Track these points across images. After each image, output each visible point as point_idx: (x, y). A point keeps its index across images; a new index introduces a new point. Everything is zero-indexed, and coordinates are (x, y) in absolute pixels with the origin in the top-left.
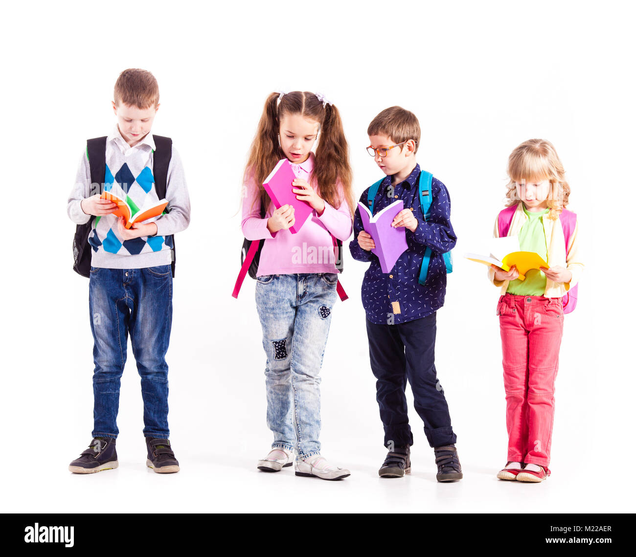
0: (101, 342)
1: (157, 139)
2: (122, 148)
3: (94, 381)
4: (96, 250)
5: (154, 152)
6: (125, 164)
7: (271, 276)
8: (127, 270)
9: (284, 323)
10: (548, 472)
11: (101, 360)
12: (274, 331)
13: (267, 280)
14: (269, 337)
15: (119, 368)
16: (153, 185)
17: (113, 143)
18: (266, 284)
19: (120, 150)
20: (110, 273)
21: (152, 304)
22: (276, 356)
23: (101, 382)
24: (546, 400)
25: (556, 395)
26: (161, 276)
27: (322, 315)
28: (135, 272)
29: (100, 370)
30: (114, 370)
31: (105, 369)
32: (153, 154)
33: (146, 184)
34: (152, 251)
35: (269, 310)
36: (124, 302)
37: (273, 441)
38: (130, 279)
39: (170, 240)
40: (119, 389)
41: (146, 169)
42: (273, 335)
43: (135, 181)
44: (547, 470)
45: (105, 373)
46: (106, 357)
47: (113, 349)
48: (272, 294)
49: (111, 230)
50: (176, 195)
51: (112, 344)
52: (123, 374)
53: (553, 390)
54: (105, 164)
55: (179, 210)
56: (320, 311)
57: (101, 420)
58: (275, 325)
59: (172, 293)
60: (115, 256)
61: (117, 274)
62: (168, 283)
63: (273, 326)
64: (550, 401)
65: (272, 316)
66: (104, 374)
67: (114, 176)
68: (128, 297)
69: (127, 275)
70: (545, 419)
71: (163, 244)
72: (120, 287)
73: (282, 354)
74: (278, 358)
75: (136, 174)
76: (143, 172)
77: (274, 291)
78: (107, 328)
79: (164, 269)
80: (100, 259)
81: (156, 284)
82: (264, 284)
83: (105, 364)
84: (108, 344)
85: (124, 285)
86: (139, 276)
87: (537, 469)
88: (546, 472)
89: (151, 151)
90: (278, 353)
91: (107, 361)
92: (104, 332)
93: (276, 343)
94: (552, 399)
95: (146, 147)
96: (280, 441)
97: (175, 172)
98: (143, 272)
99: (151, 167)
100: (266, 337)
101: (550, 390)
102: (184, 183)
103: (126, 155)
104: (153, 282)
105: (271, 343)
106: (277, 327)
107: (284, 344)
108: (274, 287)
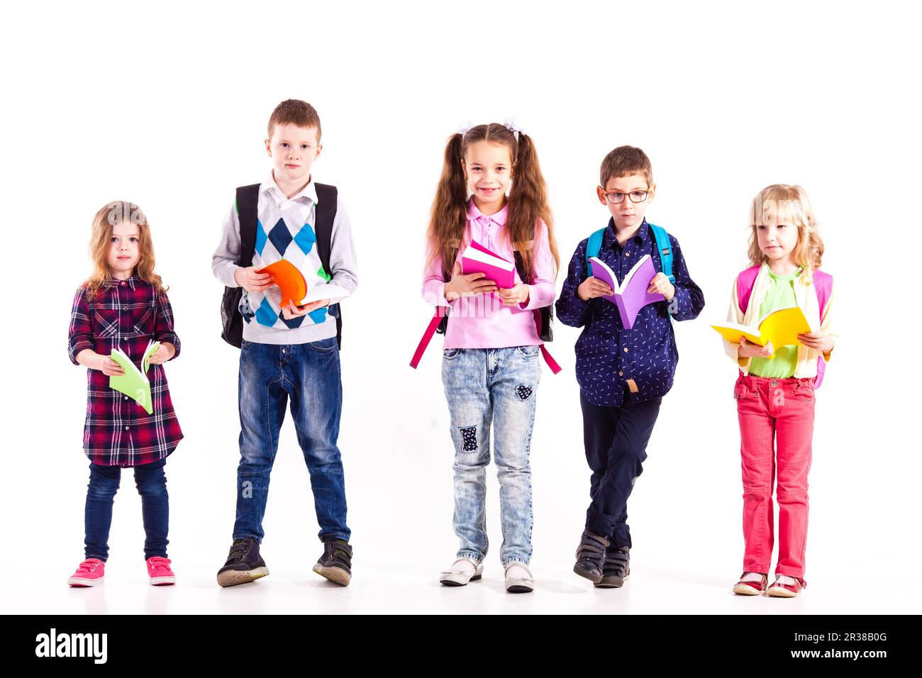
0: (248, 429)
1: (320, 189)
2: (278, 201)
3: (238, 473)
4: (248, 321)
5: (316, 205)
6: (281, 220)
7: (457, 349)
8: (285, 346)
9: (473, 406)
10: (804, 584)
11: (246, 450)
12: (462, 416)
13: (452, 355)
14: (456, 424)
15: (267, 459)
16: (314, 246)
17: (267, 193)
18: (452, 359)
19: (275, 202)
20: (264, 348)
21: (319, 385)
22: (464, 448)
23: (246, 475)
24: (798, 498)
25: (810, 492)
26: (326, 352)
27: (521, 396)
28: (293, 348)
29: (245, 461)
30: (261, 462)
31: (251, 461)
32: (314, 208)
33: (305, 244)
34: (314, 323)
35: (455, 392)
36: (278, 385)
37: (458, 549)
38: (288, 357)
39: (335, 310)
40: (267, 485)
41: (307, 225)
42: (460, 422)
43: (293, 241)
44: (803, 581)
45: (251, 465)
46: (251, 446)
47: (261, 438)
48: (458, 372)
49: (265, 298)
50: (343, 257)
51: (259, 431)
52: (273, 468)
53: (807, 486)
54: (257, 219)
55: (348, 274)
56: (517, 391)
57: (243, 520)
58: (463, 408)
59: (340, 370)
60: (270, 329)
61: (273, 350)
62: (335, 358)
63: (460, 410)
64: (803, 500)
65: (458, 397)
66: (250, 467)
67: (267, 234)
68: (284, 378)
69: (284, 351)
70: (799, 522)
71: (327, 315)
72: (275, 367)
73: (472, 446)
74: (467, 450)
75: (294, 232)
76: (302, 230)
77: (461, 367)
78: (254, 412)
79: (329, 342)
80: (253, 332)
81: (320, 362)
82: (449, 360)
83: (251, 454)
84: (255, 433)
85: (281, 364)
86: (299, 353)
87: (791, 582)
88: (801, 583)
89: (312, 204)
90: (466, 445)
91: (253, 451)
92: (251, 418)
93: (464, 430)
94: (806, 497)
95: (306, 200)
96: (468, 549)
97: (340, 229)
98: (304, 348)
99: (312, 224)
100: (453, 423)
101: (803, 487)
102: (351, 243)
103: (282, 209)
104: (317, 359)
105: (458, 430)
106: (465, 411)
107: (475, 434)
108: (460, 363)
